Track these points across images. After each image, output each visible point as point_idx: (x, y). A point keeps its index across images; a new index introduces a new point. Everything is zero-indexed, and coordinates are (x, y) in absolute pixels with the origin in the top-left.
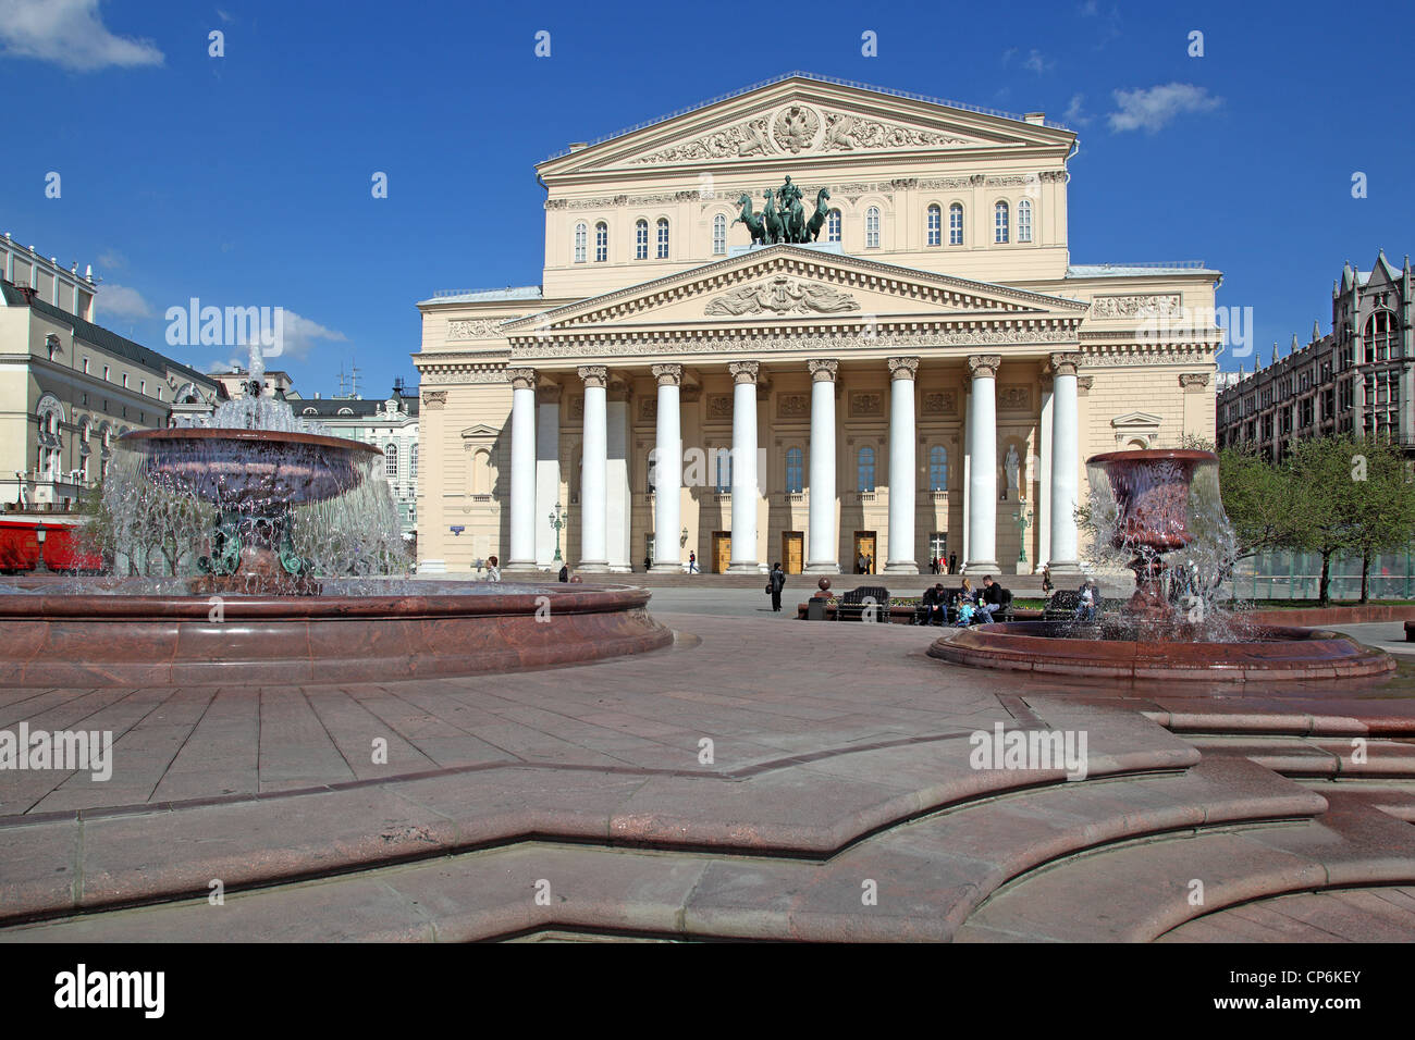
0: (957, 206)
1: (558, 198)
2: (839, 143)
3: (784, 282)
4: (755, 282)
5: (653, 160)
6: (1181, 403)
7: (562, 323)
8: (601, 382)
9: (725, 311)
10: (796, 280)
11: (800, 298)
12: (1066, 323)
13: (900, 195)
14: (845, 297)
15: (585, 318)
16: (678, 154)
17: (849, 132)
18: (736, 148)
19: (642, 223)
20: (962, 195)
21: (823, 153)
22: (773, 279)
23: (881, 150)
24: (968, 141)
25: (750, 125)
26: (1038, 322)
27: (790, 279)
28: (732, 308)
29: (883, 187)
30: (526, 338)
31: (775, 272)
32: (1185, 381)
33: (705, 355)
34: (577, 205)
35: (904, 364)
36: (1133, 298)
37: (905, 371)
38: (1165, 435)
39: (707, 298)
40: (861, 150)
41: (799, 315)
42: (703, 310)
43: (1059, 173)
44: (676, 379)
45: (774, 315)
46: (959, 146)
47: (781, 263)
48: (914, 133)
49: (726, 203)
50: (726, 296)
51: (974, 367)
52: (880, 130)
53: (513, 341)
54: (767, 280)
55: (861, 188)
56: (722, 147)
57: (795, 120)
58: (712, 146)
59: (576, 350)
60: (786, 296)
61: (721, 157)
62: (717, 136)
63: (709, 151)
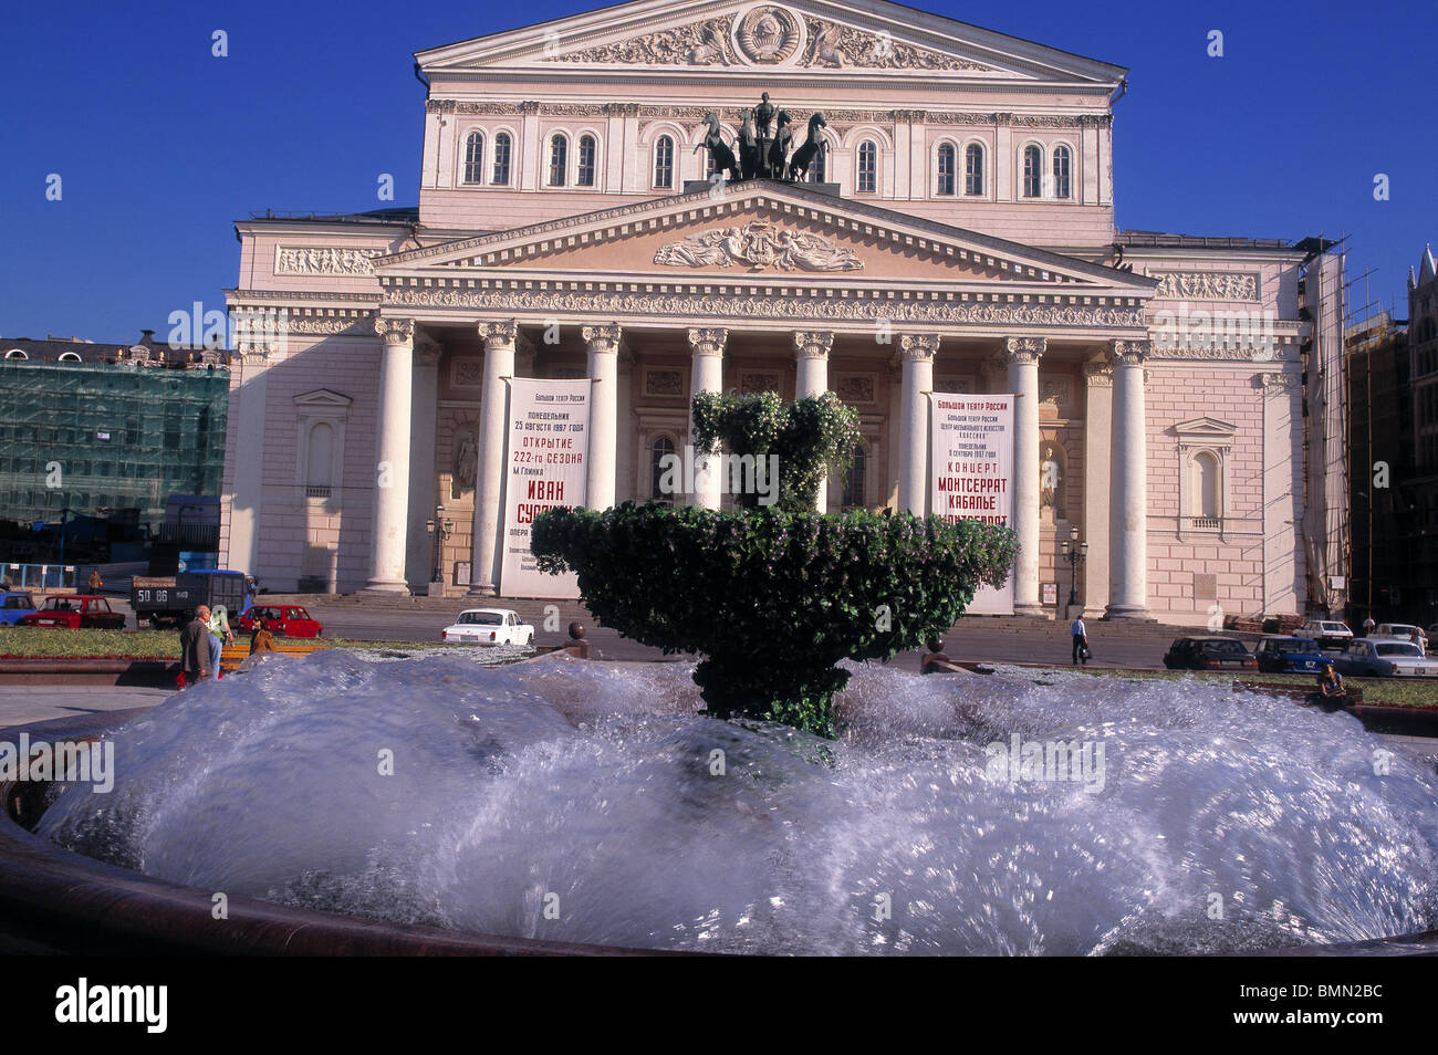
0: (975, 148)
1: (441, 97)
3: (764, 228)
4: (724, 225)
5: (576, 59)
7: (458, 262)
8: (509, 343)
9: (684, 261)
10: (779, 226)
11: (781, 250)
14: (844, 253)
15: (491, 258)
18: (687, 53)
19: (559, 139)
20: (983, 135)
21: (804, 69)
22: (748, 224)
23: (878, 70)
25: (709, 25)
27: (771, 224)
28: (692, 257)
29: (880, 117)
30: (406, 279)
31: (751, 214)
33: (653, 318)
34: (469, 109)
35: (920, 342)
37: (923, 353)
39: (658, 242)
40: (853, 69)
41: (782, 271)
44: (612, 345)
45: (749, 270)
46: (977, 73)
47: (761, 203)
50: (684, 241)
51: (1013, 351)
53: (386, 282)
55: (853, 116)
56: (671, 50)
60: (766, 246)
61: (666, 62)
62: (664, 36)
63: (651, 54)
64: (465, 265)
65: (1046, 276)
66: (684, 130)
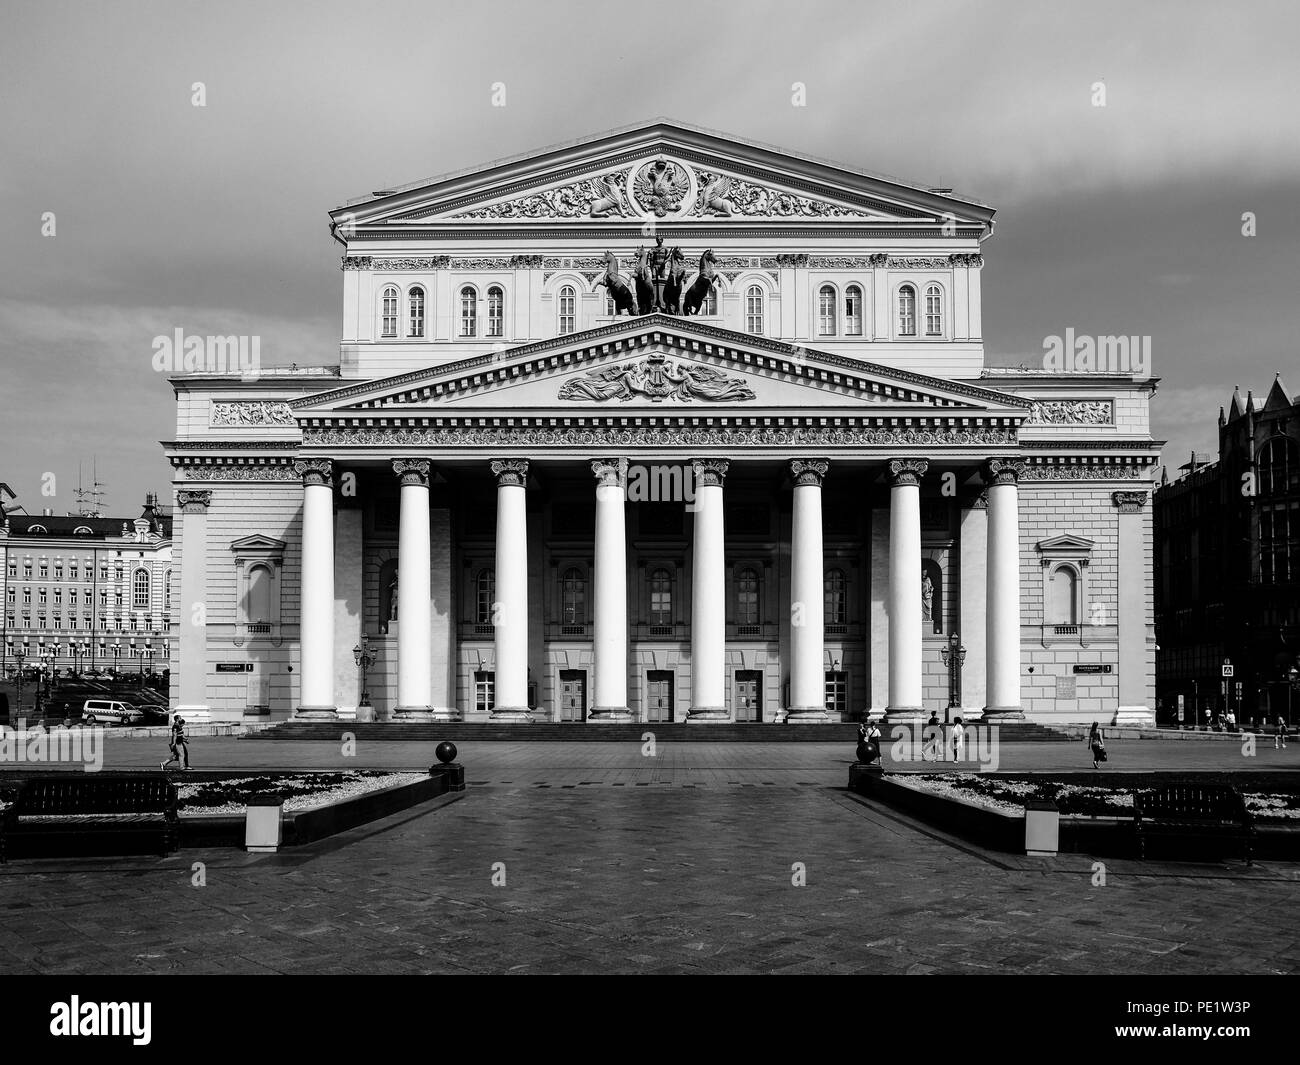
0: (855, 289)
1: (360, 254)
2: (714, 208)
3: (661, 362)
4: (622, 360)
5: (483, 215)
6: (1115, 525)
7: (371, 403)
8: (423, 479)
9: (586, 395)
10: (675, 360)
12: (1007, 422)
13: (787, 273)
14: (737, 382)
15: (402, 398)
16: (515, 210)
17: (726, 195)
18: (587, 207)
19: (469, 291)
20: (862, 277)
21: (695, 219)
22: (646, 358)
23: (764, 218)
24: (867, 214)
25: (605, 180)
26: (973, 420)
27: (667, 358)
28: (594, 392)
29: (767, 263)
30: (322, 420)
31: (648, 349)
32: (1119, 499)
33: (559, 450)
34: (386, 265)
36: (1059, 404)
37: (811, 476)
38: (1098, 562)
39: (560, 379)
40: (741, 217)
41: (679, 403)
42: (557, 393)
43: (974, 256)
44: (521, 478)
45: (648, 403)
46: (856, 218)
47: (657, 338)
48: (803, 201)
49: (576, 273)
50: (586, 377)
51: (896, 472)
52: (763, 195)
53: (304, 424)
54: (638, 358)
56: (571, 204)
57: (660, 177)
58: (557, 203)
59: (389, 439)
60: (664, 380)
61: (568, 216)
62: (564, 191)
63: (553, 208)
64: (377, 405)
66: (585, 280)
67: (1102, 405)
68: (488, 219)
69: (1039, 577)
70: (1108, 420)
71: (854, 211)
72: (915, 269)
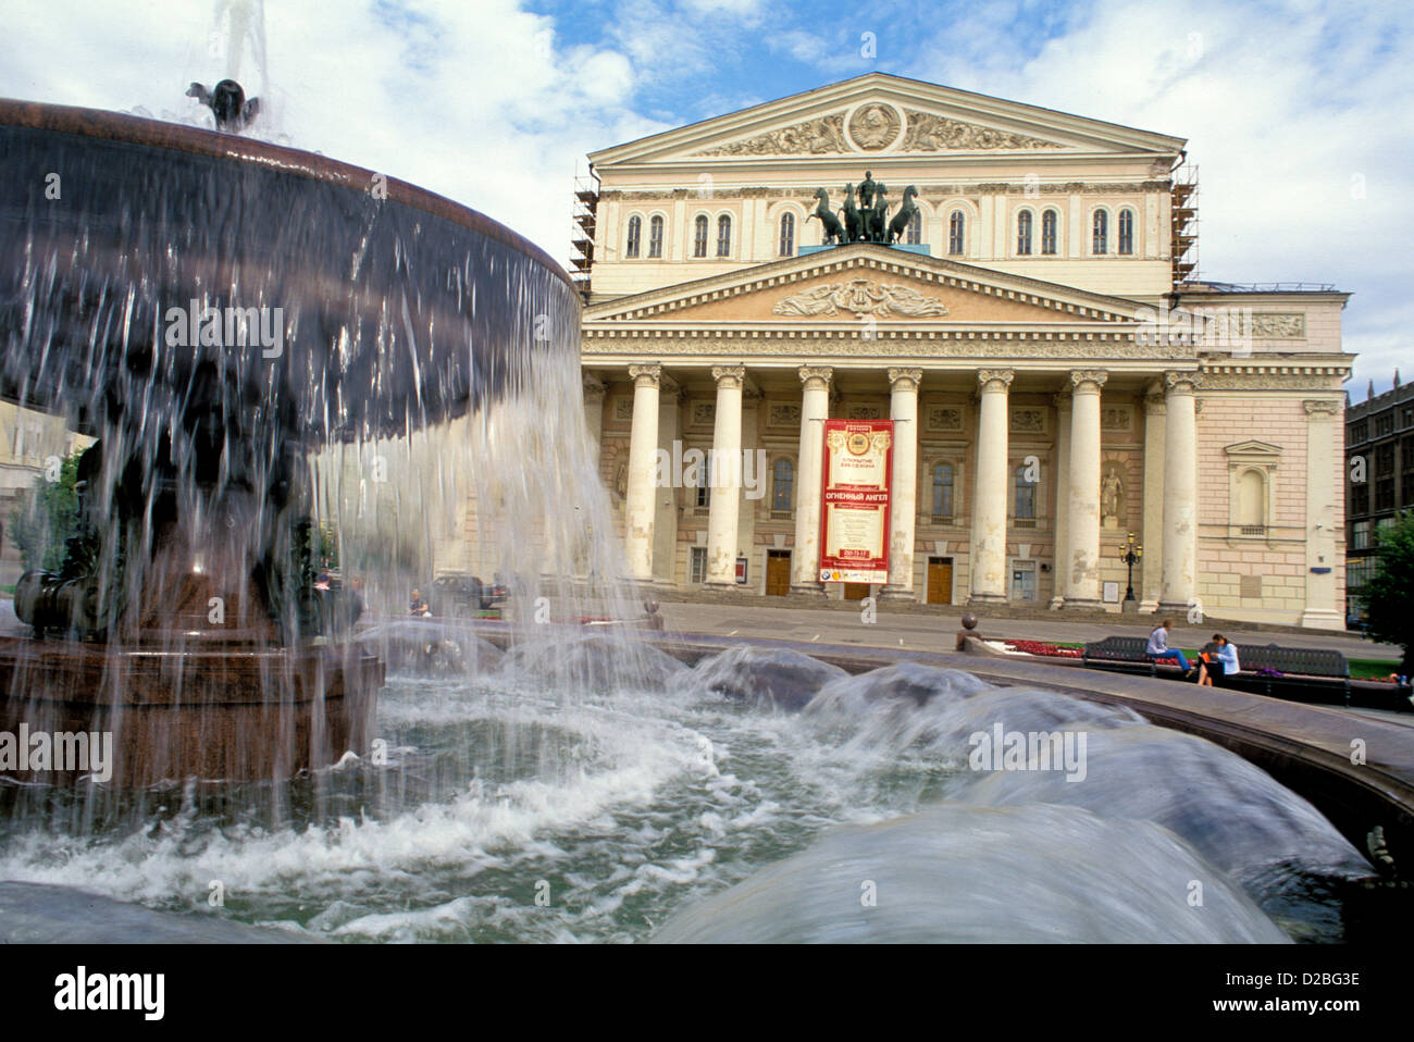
0: (1050, 214)
1: (611, 189)
2: (922, 144)
3: (864, 284)
4: (830, 282)
5: (716, 153)
6: (1304, 432)
7: (613, 317)
8: (655, 383)
9: (798, 313)
10: (877, 281)
11: (878, 301)
13: (986, 200)
14: (932, 300)
15: (640, 313)
16: (744, 149)
17: (933, 131)
18: (808, 144)
19: (702, 219)
20: (1056, 202)
21: (903, 153)
22: (851, 280)
23: (968, 151)
24: (1064, 146)
25: (825, 121)
27: (870, 278)
28: (804, 309)
29: (969, 190)
31: (854, 272)
32: (1309, 408)
33: (771, 359)
34: (630, 197)
35: (996, 376)
37: (998, 384)
38: (1286, 467)
39: (776, 296)
40: (946, 151)
41: (879, 319)
42: (772, 309)
43: (1165, 182)
44: (737, 381)
45: (851, 318)
46: (1054, 150)
47: (861, 263)
48: (1004, 136)
49: (796, 201)
50: (798, 295)
51: (1077, 382)
52: (967, 130)
54: (844, 281)
55: (946, 190)
56: (792, 143)
58: (782, 142)
59: (628, 348)
60: (866, 298)
61: (790, 153)
62: (788, 132)
63: (778, 146)
64: (619, 319)
65: (1107, 317)
66: (804, 208)
67: (1293, 319)
68: (720, 158)
69: (1225, 479)
70: (1298, 333)
71: (1052, 144)
72: (1109, 195)
